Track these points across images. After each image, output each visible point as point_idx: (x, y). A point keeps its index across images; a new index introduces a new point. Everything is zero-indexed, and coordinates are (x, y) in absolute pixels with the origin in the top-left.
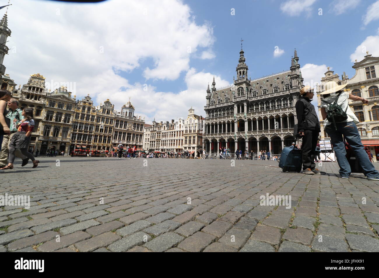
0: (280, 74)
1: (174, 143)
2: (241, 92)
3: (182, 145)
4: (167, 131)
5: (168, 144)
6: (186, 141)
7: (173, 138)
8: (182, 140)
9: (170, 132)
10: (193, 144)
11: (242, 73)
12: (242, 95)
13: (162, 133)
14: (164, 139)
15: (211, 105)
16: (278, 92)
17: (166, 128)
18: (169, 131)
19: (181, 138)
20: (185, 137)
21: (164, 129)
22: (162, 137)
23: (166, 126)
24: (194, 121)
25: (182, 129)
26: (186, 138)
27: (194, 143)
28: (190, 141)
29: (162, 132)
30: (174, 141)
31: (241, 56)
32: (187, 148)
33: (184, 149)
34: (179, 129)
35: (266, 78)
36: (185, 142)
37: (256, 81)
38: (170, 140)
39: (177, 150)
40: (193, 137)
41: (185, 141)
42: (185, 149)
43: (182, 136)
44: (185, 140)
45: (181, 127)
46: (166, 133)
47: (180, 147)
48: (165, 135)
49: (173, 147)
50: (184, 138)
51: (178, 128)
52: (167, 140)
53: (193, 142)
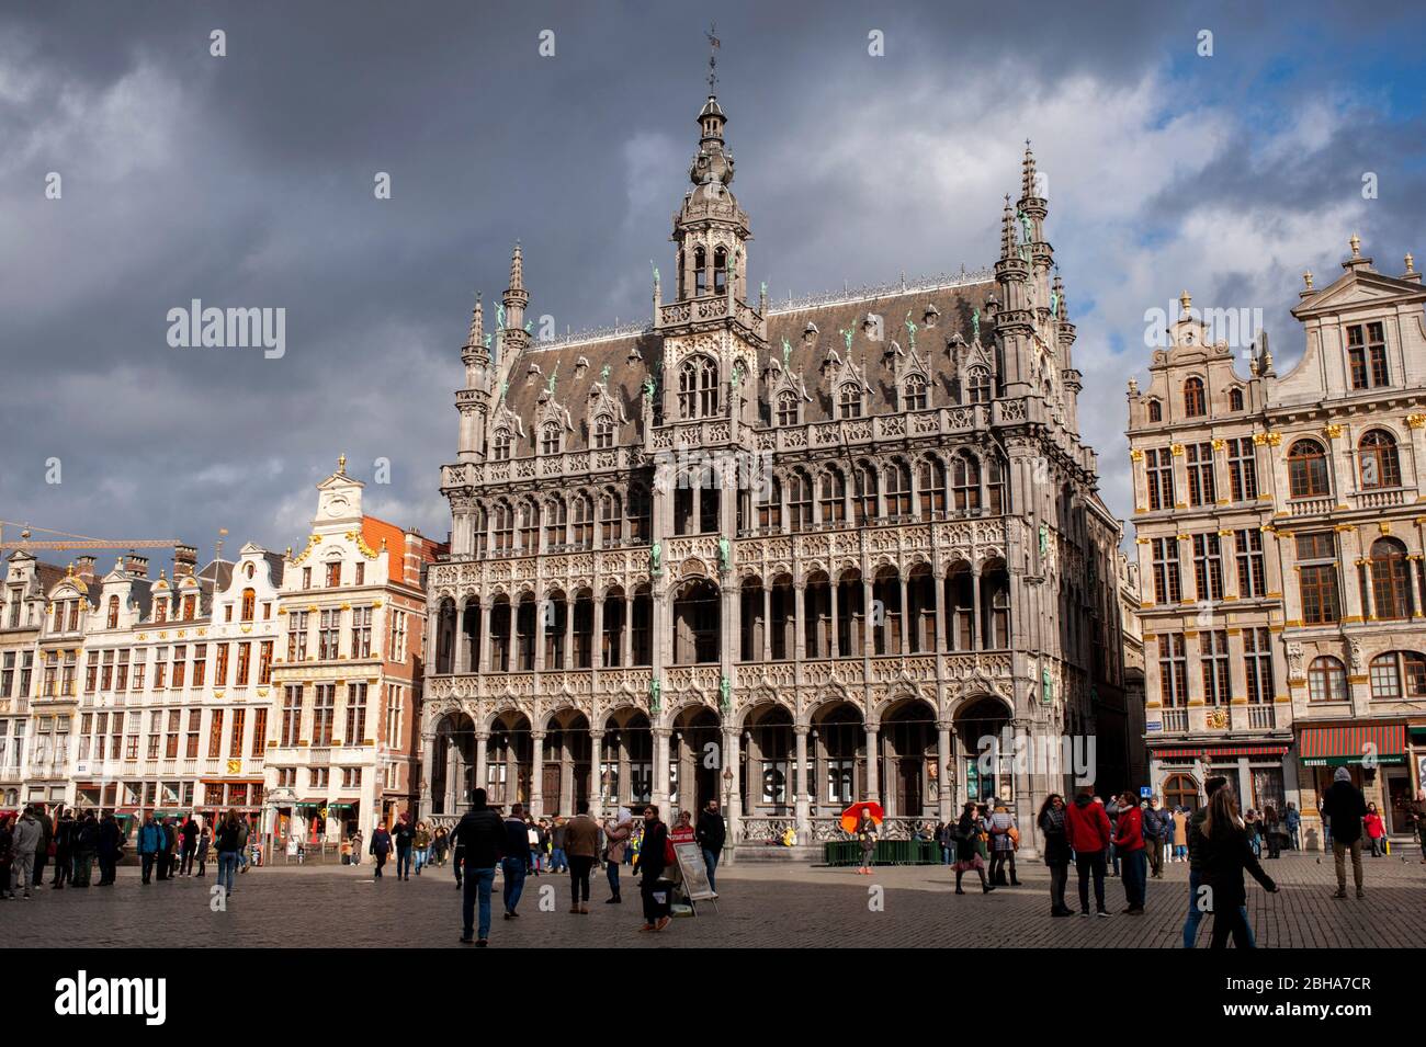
0: (943, 287)
1: (193, 737)
2: (699, 386)
3: (259, 748)
4: (132, 638)
5: (144, 743)
6: (291, 721)
7: (187, 695)
8: (262, 714)
9: (162, 648)
10: (349, 740)
11: (710, 259)
12: (705, 411)
13: (94, 653)
14: (105, 699)
15: (492, 456)
16: (930, 412)
17: (127, 616)
18: (152, 636)
19: (252, 693)
20: (283, 691)
21: (114, 619)
22: (91, 686)
23: (131, 600)
24: (361, 565)
25: (258, 627)
26: (294, 694)
27: (356, 736)
28: (324, 718)
29: (90, 642)
30: (195, 723)
31: (708, 140)
32: (303, 776)
33: (271, 781)
34: (235, 629)
35: (859, 299)
36: (286, 729)
37: (800, 317)
38: (156, 712)
39: (213, 787)
40: (352, 695)
41: (287, 719)
42: (282, 783)
43: (265, 679)
44: (287, 712)
45: (259, 610)
46: (125, 652)
47: (247, 769)
48: (112, 670)
49: (180, 769)
50: (274, 700)
51: (229, 618)
52: (136, 712)
53: (350, 730)
